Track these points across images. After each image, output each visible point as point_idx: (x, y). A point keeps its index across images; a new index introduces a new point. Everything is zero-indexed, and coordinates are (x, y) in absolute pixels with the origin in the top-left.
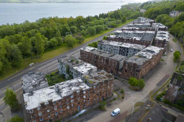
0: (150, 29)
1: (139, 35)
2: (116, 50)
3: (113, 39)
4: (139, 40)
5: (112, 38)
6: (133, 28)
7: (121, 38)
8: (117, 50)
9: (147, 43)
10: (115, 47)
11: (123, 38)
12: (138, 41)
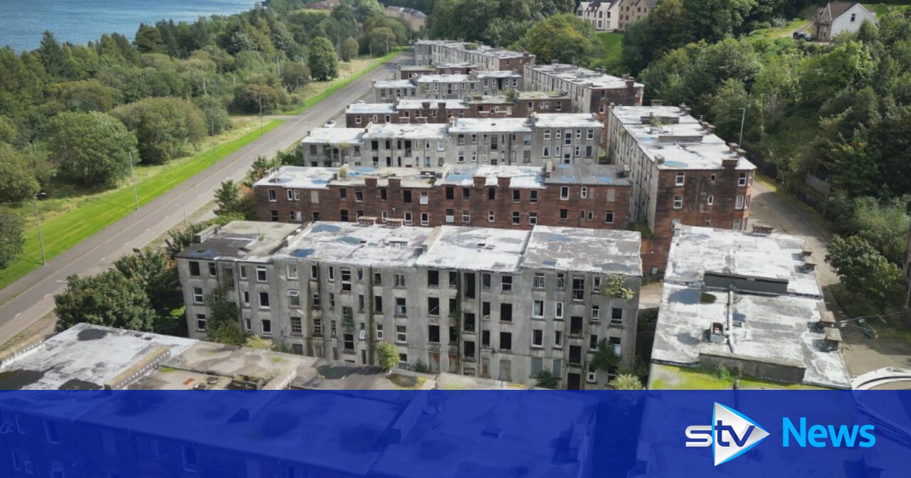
0: (538, 102)
1: (494, 147)
2: (389, 304)
3: (315, 199)
4: (532, 183)
5: (306, 193)
6: (426, 105)
7: (383, 183)
8: (401, 301)
9: (601, 200)
10: (376, 276)
11: (404, 184)
12: (534, 193)
